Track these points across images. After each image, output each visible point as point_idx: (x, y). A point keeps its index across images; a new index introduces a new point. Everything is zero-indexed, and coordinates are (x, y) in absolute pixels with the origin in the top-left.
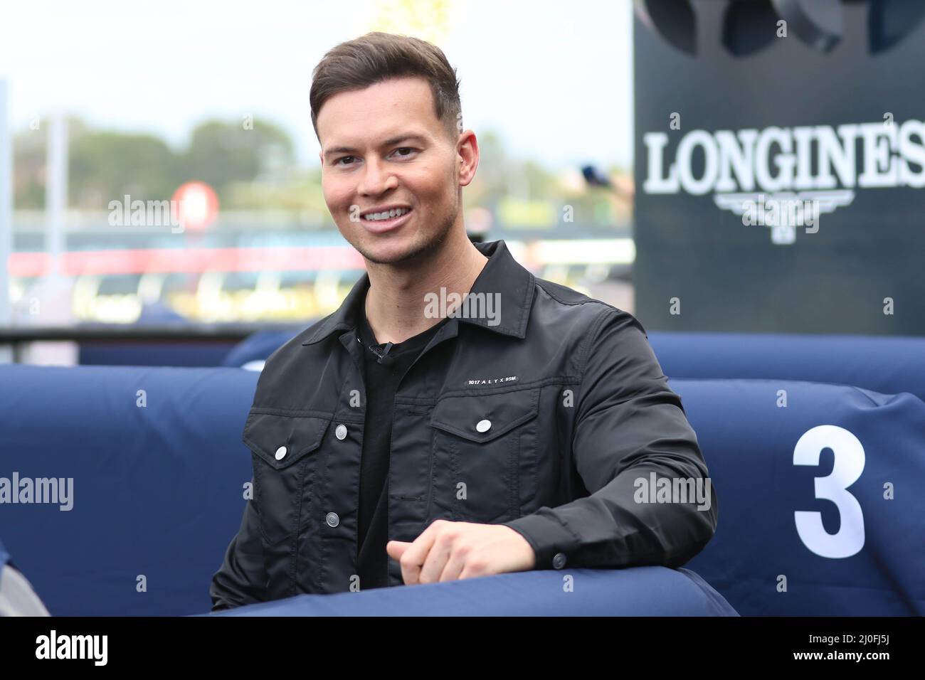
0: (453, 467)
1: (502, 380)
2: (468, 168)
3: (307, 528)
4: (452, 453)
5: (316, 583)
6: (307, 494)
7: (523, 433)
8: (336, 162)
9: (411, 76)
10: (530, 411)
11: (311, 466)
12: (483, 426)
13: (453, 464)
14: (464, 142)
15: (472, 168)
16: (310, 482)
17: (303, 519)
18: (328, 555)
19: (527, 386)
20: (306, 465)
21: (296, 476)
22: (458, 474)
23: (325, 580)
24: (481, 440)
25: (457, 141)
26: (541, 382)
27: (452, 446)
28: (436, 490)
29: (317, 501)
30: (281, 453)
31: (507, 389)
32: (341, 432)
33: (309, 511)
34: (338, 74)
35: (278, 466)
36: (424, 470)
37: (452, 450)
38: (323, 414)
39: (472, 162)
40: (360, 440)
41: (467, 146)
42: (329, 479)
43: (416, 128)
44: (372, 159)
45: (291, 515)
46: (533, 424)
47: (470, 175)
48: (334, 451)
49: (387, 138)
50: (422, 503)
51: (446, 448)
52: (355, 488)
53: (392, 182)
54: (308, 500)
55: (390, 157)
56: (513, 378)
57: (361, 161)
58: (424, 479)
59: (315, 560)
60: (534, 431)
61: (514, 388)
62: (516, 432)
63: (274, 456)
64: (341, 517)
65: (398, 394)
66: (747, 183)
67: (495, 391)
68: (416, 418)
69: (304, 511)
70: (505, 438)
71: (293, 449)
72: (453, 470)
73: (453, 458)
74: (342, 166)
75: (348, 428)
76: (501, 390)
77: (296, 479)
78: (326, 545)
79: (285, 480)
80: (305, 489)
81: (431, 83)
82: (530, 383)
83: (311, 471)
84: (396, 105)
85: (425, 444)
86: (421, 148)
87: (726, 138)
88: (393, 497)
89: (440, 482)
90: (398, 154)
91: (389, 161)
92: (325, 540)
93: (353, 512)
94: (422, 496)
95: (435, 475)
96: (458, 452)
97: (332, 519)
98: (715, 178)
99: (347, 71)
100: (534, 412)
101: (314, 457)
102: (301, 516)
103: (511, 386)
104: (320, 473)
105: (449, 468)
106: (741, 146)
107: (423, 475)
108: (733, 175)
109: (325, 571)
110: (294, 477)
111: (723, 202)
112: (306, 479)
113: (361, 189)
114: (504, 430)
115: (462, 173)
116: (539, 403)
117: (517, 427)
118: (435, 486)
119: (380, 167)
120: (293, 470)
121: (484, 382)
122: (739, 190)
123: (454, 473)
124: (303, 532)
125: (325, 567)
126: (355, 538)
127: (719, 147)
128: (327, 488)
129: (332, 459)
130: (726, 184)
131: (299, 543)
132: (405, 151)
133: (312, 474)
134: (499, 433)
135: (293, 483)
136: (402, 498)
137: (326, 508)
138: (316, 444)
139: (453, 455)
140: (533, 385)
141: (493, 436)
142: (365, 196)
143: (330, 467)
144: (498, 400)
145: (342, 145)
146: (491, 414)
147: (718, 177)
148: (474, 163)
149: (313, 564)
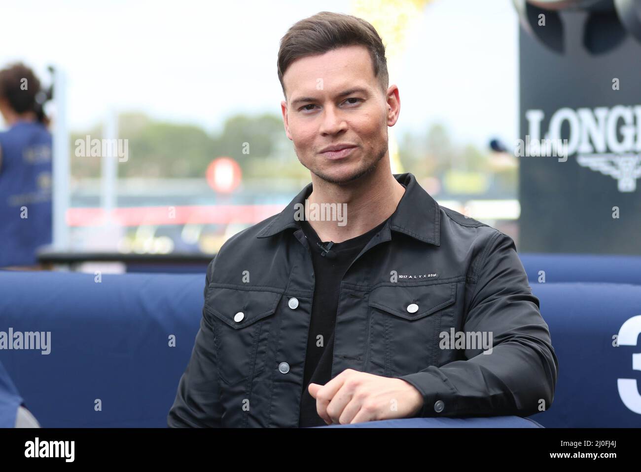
0: (387, 337)
1: (425, 276)
2: (393, 113)
3: (260, 373)
4: (387, 326)
5: (266, 415)
6: (262, 348)
7: (442, 316)
8: (301, 109)
9: (355, 44)
10: (450, 299)
11: (267, 327)
12: (413, 308)
13: (387, 334)
14: (391, 94)
15: (396, 113)
16: (265, 339)
17: (257, 367)
18: (276, 394)
19: (446, 281)
20: (261, 327)
21: (252, 334)
22: (391, 342)
23: (273, 413)
24: (411, 318)
25: (386, 93)
26: (457, 279)
27: (386, 321)
28: (373, 353)
29: (271, 354)
30: (239, 317)
31: (430, 283)
32: (294, 303)
33: (263, 361)
34: (303, 43)
35: (237, 327)
36: (361, 338)
37: (387, 324)
38: (276, 290)
39: (396, 110)
40: (309, 310)
41: (393, 97)
42: (281, 338)
43: (361, 83)
44: (329, 107)
45: (247, 364)
46: (450, 309)
47: (395, 118)
48: (287, 317)
49: (341, 91)
50: (361, 362)
51: (381, 322)
52: (304, 345)
53: (343, 125)
54: (263, 352)
55: (342, 105)
56: (434, 275)
57: (320, 108)
58: (362, 345)
59: (266, 397)
60: (452, 314)
61: (435, 282)
62: (438, 314)
63: (233, 320)
64: (291, 366)
65: (343, 282)
66: (600, 146)
67: (421, 283)
68: (356, 300)
69: (258, 361)
70: (429, 318)
71: (250, 314)
72: (388, 339)
73: (387, 330)
74: (306, 111)
75: (299, 300)
76: (425, 283)
77: (252, 337)
78: (276, 387)
79: (242, 338)
80: (259, 344)
81: (370, 50)
82: (448, 279)
83: (266, 331)
84: (346, 66)
85: (363, 319)
86: (365, 98)
87: (585, 114)
88: (336, 356)
89: (376, 347)
90: (348, 102)
91: (341, 108)
92: (277, 383)
93: (302, 362)
94: (361, 357)
95: (373, 342)
96: (391, 325)
97: (284, 367)
98: (578, 143)
99: (309, 41)
100: (452, 300)
101: (269, 320)
102: (255, 364)
103: (432, 280)
104: (275, 333)
105: (384, 337)
106: (596, 120)
107: (361, 342)
108: (591, 141)
109: (273, 406)
110: (251, 335)
111: (583, 161)
112: (262, 337)
113: (322, 130)
114: (429, 313)
115: (390, 117)
116: (456, 294)
117: (439, 311)
118: (372, 349)
119: (336, 113)
120: (251, 330)
121: (411, 277)
122: (595, 152)
123: (388, 340)
124: (257, 376)
125: (274, 403)
126: (301, 382)
127: (580, 121)
128: (280, 344)
129: (285, 323)
130: (585, 148)
131: (254, 384)
132: (353, 101)
133: (267, 333)
134: (425, 314)
135: (249, 339)
136: (345, 357)
137: (278, 359)
138: (272, 311)
139: (387, 328)
140: (450, 280)
141: (420, 316)
142: (324, 134)
143: (284, 329)
144: (423, 290)
145: (306, 96)
146: (418, 300)
147: (580, 142)
148: (398, 110)
149: (265, 400)
